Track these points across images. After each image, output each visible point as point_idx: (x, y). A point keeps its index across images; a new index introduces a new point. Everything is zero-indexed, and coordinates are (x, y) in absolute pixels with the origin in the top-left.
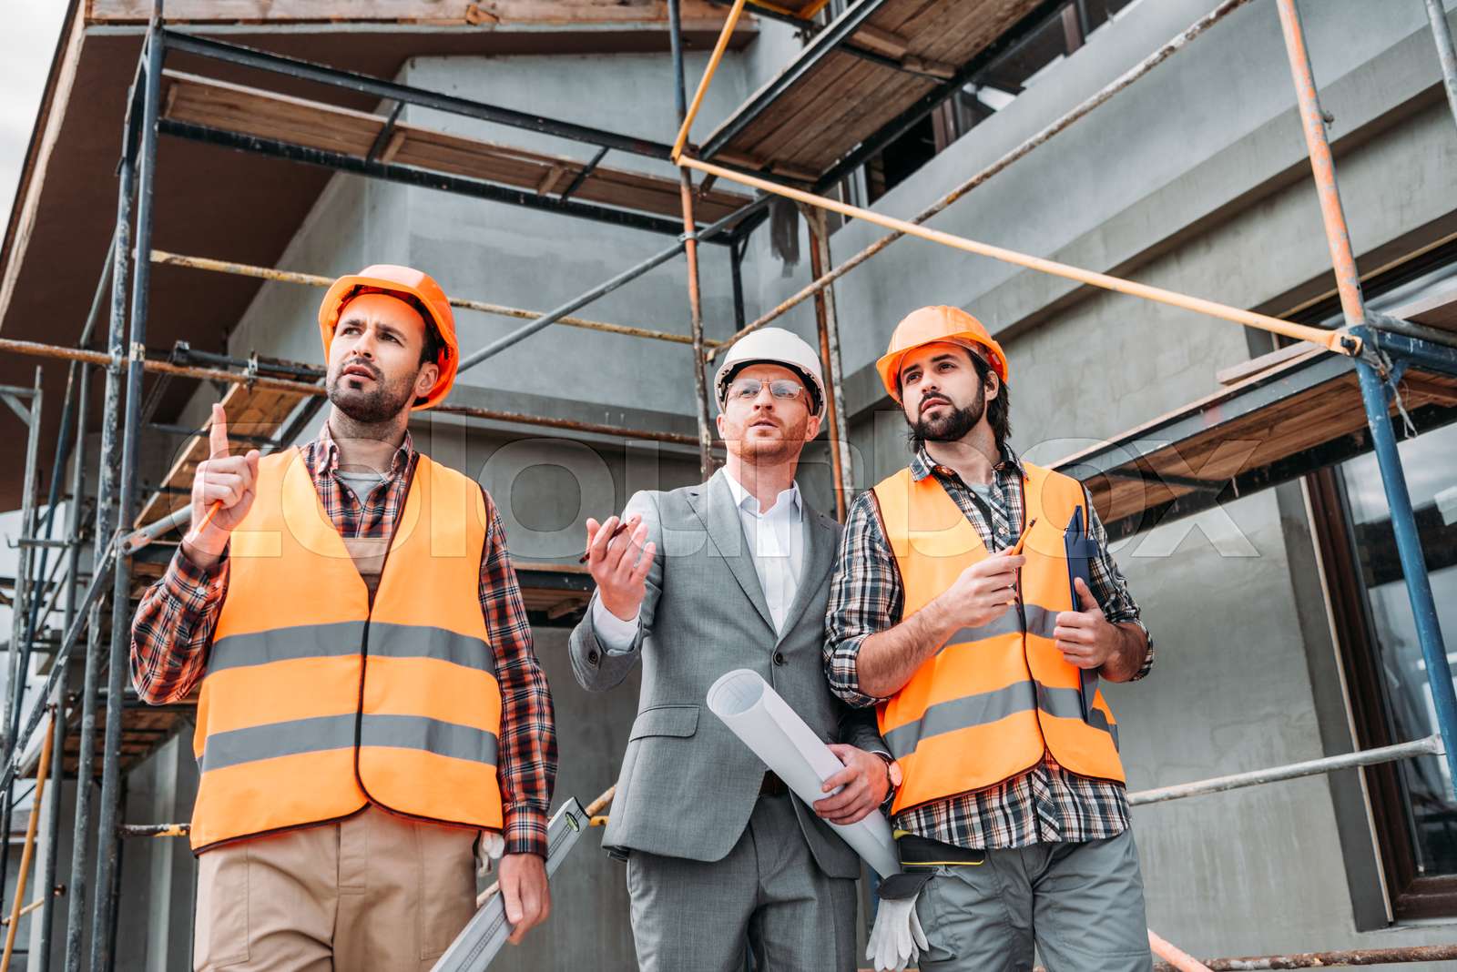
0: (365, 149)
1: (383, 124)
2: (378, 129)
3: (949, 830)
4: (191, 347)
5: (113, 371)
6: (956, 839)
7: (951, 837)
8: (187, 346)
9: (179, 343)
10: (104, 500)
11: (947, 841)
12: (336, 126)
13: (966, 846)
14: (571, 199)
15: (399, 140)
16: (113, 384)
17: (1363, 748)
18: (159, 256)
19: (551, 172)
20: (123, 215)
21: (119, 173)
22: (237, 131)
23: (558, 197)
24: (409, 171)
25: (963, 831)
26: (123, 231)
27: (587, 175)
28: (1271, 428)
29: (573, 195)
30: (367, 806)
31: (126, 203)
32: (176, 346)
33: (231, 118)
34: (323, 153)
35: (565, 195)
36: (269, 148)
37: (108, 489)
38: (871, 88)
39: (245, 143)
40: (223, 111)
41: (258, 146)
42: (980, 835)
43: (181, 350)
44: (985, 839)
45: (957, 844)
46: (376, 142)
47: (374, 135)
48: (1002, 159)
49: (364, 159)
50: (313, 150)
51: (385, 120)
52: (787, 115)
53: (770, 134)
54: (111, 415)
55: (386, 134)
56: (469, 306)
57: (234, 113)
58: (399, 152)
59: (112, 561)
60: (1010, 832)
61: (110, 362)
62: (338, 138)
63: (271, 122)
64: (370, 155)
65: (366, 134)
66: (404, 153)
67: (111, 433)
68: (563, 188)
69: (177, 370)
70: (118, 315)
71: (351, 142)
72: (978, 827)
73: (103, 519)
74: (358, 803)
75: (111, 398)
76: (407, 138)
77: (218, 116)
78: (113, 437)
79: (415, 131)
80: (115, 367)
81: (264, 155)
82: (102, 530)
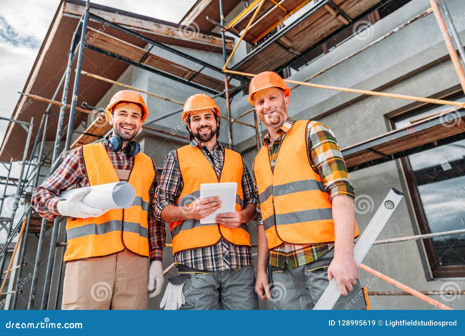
0: (139, 60)
1: (146, 52)
2: (144, 53)
3: (192, 263)
4: (88, 104)
5: (63, 108)
6: (194, 266)
7: (192, 265)
8: (86, 104)
9: (83, 102)
10: (57, 144)
11: (191, 267)
12: (133, 51)
13: (197, 268)
14: (191, 82)
15: (149, 57)
16: (62, 112)
17: (422, 234)
18: (83, 72)
19: (188, 73)
20: (69, 66)
21: (69, 55)
22: (104, 49)
23: (187, 81)
24: (150, 68)
25: (196, 263)
26: (69, 70)
27: (197, 75)
28: (418, 138)
29: (191, 81)
30: (125, 249)
31: (70, 63)
32: (83, 103)
33: (103, 44)
34: (127, 59)
35: (189, 80)
36: (113, 55)
37: (58, 142)
38: (277, 56)
39: (106, 53)
40: (102, 42)
41: (110, 54)
42: (202, 265)
43: (84, 104)
44: (204, 266)
45: (194, 268)
46: (143, 57)
47: (143, 55)
48: (333, 65)
49: (138, 62)
50: (125, 58)
51: (147, 51)
52: (255, 61)
53: (249, 67)
54: (61, 121)
55: (147, 55)
56: (170, 100)
57: (105, 43)
58: (149, 62)
59: (62, 159)
60: (213, 265)
61: (62, 105)
62: (133, 55)
63: (115, 47)
64: (140, 61)
65: (141, 55)
66: (150, 62)
67: (61, 126)
68: (189, 78)
69: (82, 110)
70: (66, 93)
71: (136, 57)
72: (202, 262)
73: (56, 150)
74: (123, 248)
75: (62, 116)
76: (152, 58)
77: (99, 43)
78: (62, 127)
79: (154, 55)
80: (64, 107)
81: (111, 57)
82: (56, 153)
